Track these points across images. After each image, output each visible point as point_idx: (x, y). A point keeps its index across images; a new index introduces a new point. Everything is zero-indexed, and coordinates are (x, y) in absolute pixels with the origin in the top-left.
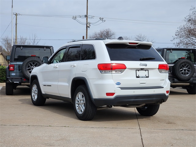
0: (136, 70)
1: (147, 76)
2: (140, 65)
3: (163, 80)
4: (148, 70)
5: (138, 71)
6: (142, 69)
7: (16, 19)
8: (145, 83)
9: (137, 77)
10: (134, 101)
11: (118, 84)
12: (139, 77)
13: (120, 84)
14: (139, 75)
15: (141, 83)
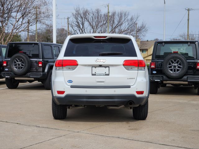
0: (92, 67)
1: (107, 73)
2: (96, 61)
3: (133, 78)
4: (109, 67)
5: (95, 67)
6: (100, 66)
7: (189, 15)
8: (104, 82)
9: (93, 75)
10: (87, 101)
11: (70, 81)
12: (95, 75)
13: (72, 82)
14: (95, 73)
15: (97, 82)
